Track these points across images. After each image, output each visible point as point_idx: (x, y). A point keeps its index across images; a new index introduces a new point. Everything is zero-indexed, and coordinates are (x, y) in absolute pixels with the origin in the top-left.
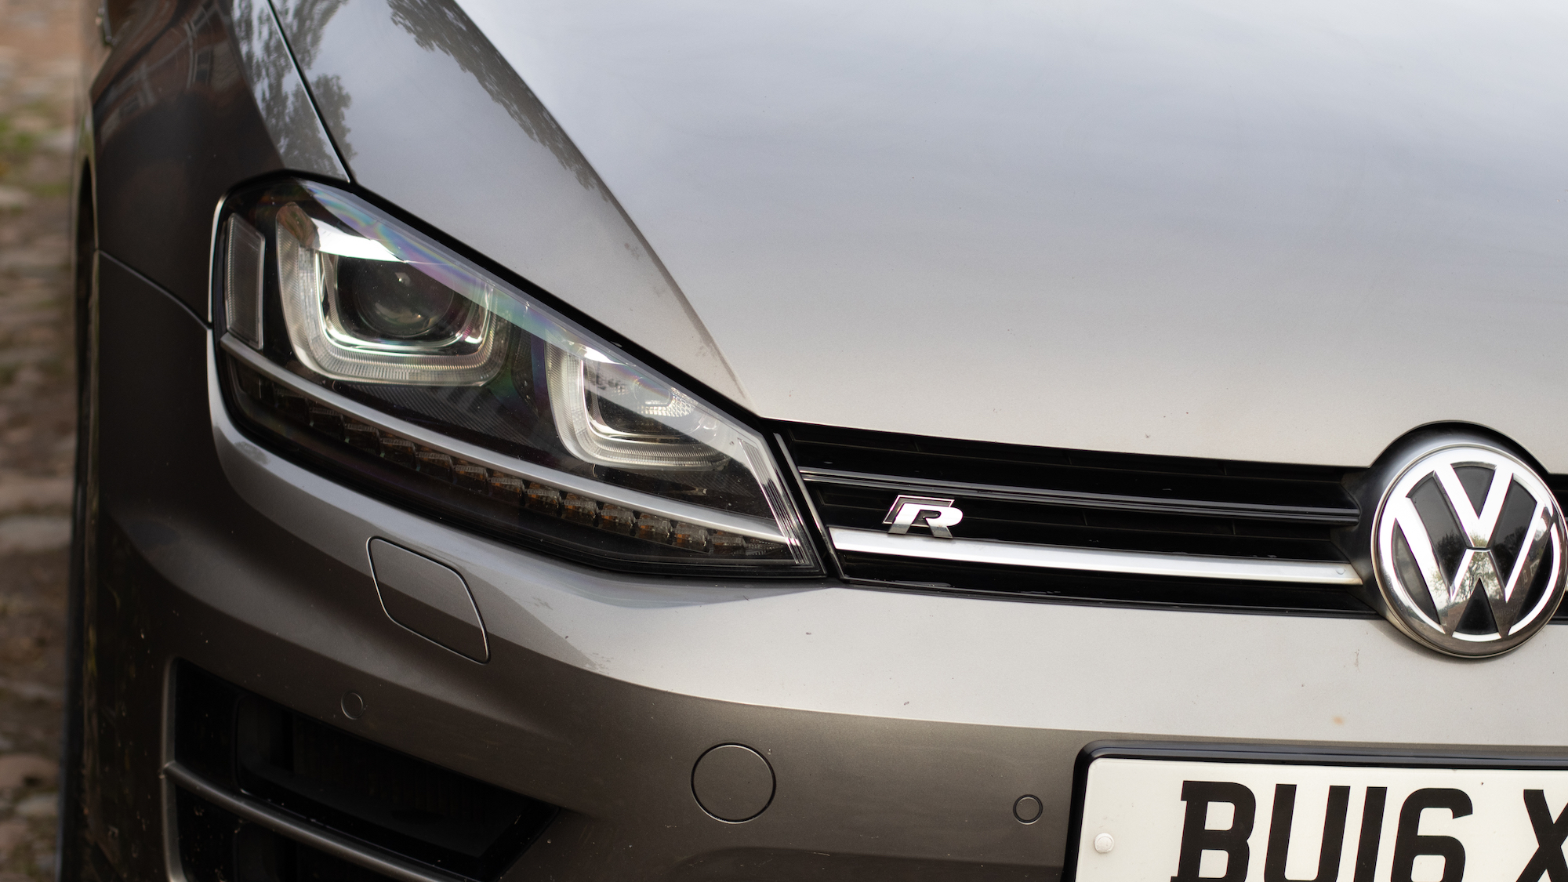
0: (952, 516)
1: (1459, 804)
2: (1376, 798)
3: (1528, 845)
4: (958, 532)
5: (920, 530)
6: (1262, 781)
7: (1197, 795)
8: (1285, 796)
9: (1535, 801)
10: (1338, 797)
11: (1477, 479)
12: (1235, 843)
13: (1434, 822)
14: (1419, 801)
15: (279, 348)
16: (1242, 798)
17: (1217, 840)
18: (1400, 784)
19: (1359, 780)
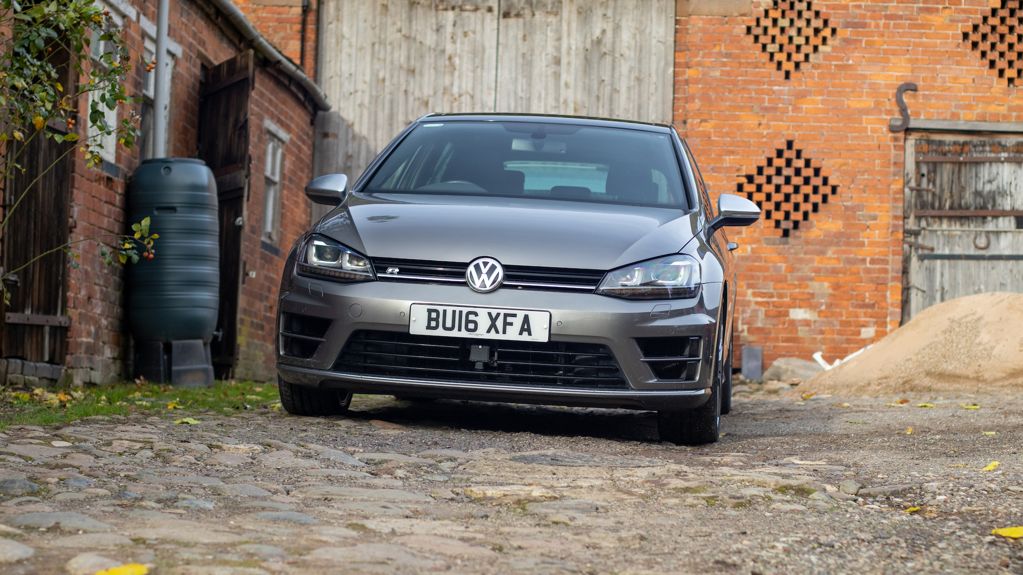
0: (397, 270)
1: (476, 314)
2: (461, 312)
3: (489, 323)
4: (399, 273)
5: (392, 273)
6: (441, 309)
7: (430, 311)
8: (445, 311)
9: (490, 314)
10: (454, 312)
11: (485, 264)
12: (437, 320)
13: (471, 317)
14: (469, 313)
15: (306, 260)
16: (437, 312)
17: (433, 319)
18: (465, 310)
19: (458, 309)
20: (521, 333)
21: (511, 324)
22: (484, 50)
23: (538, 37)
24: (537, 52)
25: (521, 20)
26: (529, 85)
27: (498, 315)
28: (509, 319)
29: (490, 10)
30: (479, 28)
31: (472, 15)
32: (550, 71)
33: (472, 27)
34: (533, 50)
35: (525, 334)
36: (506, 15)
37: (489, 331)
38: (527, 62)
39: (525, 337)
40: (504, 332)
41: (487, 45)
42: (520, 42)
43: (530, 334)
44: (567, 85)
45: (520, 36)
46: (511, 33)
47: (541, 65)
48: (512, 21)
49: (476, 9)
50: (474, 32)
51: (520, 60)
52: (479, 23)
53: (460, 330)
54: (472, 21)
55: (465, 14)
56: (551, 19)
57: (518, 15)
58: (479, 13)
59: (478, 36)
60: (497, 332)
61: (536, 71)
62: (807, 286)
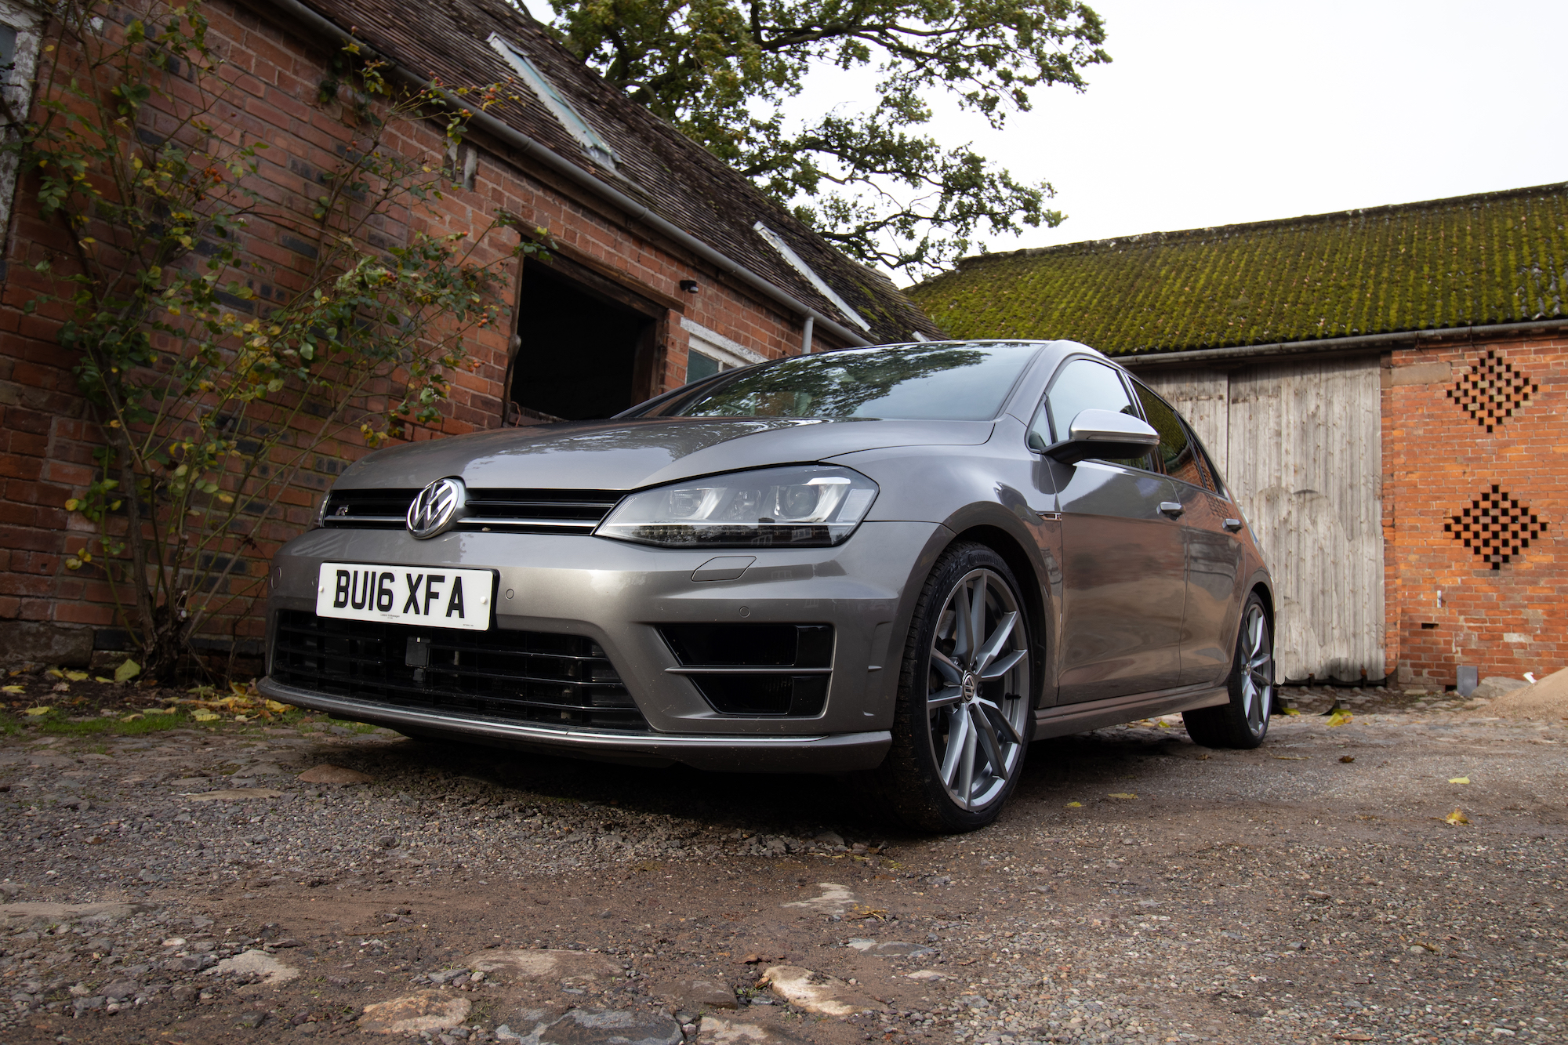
1: (392, 578)
2: (373, 574)
3: (407, 593)
6: (352, 569)
7: (341, 573)
9: (409, 576)
10: (366, 574)
11: (439, 488)
12: (346, 589)
13: (387, 584)
14: (383, 576)
16: (347, 574)
17: (343, 589)
18: (379, 571)
19: (370, 569)
20: (449, 614)
21: (436, 595)
22: (1216, 429)
23: (1262, 416)
24: (1261, 428)
25: (1247, 404)
26: (1256, 454)
27: (420, 577)
28: (435, 587)
29: (1221, 398)
30: (1212, 413)
31: (1206, 403)
32: (1273, 442)
33: (1206, 412)
34: (1258, 427)
35: (456, 613)
36: (1235, 401)
37: (406, 610)
38: (1253, 436)
39: (454, 622)
40: (426, 612)
41: (1219, 425)
42: (1247, 421)
43: (462, 615)
44: (1287, 452)
45: (1247, 416)
46: (1239, 415)
47: (1265, 437)
48: (1240, 406)
49: (1210, 398)
50: (1208, 416)
51: (1247, 435)
52: (1212, 409)
53: (371, 608)
54: (1206, 407)
55: (1200, 403)
56: (1273, 401)
57: (1245, 400)
58: (1212, 401)
59: (1212, 418)
60: (417, 612)
61: (1261, 442)
62: (1521, 613)
